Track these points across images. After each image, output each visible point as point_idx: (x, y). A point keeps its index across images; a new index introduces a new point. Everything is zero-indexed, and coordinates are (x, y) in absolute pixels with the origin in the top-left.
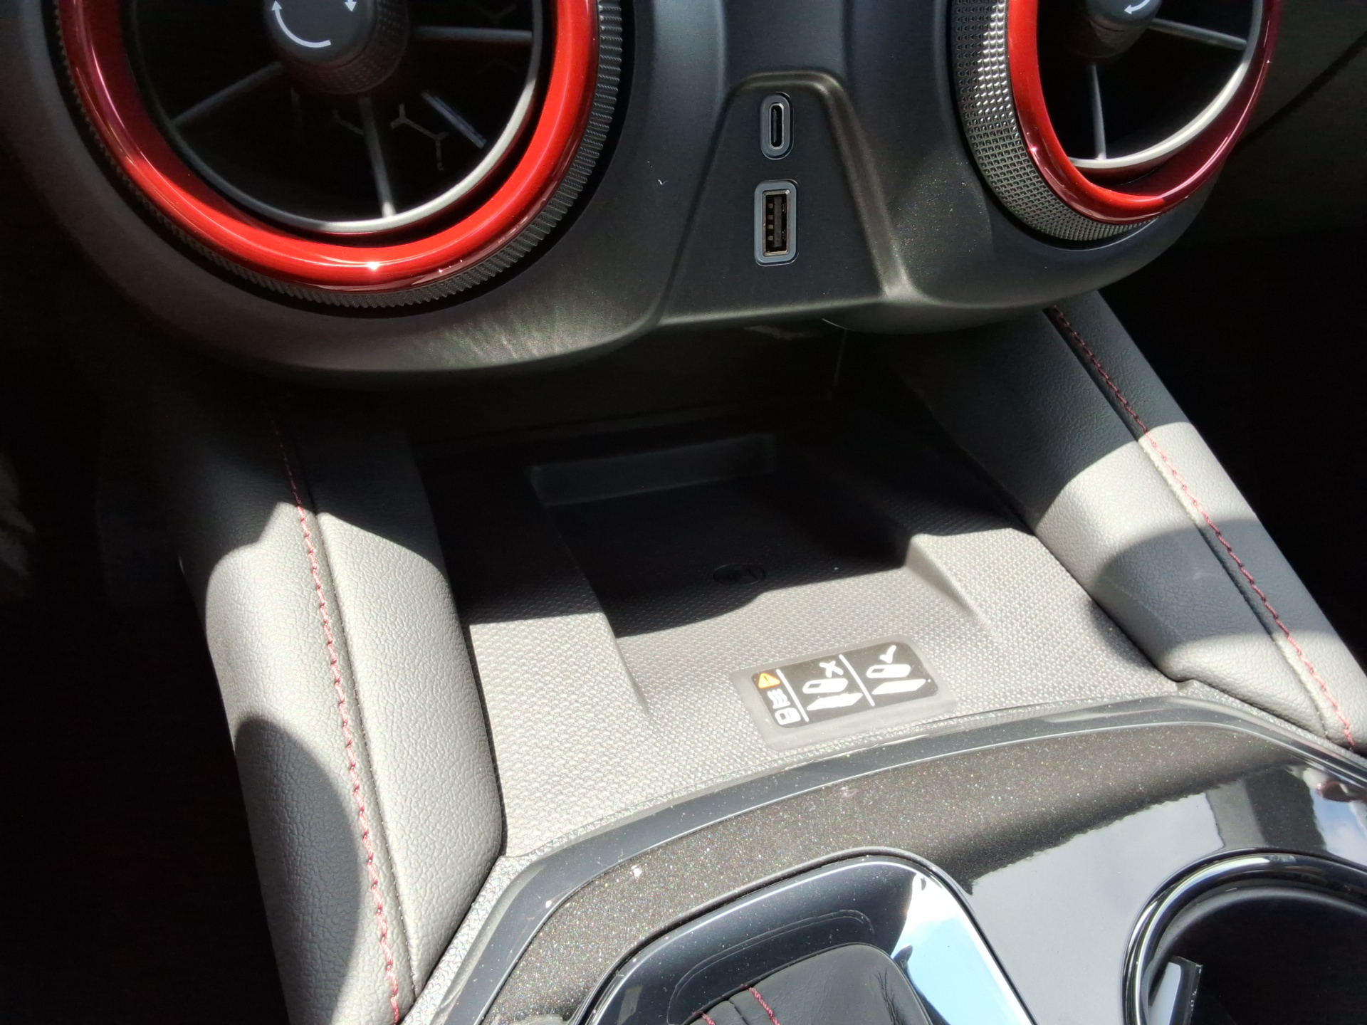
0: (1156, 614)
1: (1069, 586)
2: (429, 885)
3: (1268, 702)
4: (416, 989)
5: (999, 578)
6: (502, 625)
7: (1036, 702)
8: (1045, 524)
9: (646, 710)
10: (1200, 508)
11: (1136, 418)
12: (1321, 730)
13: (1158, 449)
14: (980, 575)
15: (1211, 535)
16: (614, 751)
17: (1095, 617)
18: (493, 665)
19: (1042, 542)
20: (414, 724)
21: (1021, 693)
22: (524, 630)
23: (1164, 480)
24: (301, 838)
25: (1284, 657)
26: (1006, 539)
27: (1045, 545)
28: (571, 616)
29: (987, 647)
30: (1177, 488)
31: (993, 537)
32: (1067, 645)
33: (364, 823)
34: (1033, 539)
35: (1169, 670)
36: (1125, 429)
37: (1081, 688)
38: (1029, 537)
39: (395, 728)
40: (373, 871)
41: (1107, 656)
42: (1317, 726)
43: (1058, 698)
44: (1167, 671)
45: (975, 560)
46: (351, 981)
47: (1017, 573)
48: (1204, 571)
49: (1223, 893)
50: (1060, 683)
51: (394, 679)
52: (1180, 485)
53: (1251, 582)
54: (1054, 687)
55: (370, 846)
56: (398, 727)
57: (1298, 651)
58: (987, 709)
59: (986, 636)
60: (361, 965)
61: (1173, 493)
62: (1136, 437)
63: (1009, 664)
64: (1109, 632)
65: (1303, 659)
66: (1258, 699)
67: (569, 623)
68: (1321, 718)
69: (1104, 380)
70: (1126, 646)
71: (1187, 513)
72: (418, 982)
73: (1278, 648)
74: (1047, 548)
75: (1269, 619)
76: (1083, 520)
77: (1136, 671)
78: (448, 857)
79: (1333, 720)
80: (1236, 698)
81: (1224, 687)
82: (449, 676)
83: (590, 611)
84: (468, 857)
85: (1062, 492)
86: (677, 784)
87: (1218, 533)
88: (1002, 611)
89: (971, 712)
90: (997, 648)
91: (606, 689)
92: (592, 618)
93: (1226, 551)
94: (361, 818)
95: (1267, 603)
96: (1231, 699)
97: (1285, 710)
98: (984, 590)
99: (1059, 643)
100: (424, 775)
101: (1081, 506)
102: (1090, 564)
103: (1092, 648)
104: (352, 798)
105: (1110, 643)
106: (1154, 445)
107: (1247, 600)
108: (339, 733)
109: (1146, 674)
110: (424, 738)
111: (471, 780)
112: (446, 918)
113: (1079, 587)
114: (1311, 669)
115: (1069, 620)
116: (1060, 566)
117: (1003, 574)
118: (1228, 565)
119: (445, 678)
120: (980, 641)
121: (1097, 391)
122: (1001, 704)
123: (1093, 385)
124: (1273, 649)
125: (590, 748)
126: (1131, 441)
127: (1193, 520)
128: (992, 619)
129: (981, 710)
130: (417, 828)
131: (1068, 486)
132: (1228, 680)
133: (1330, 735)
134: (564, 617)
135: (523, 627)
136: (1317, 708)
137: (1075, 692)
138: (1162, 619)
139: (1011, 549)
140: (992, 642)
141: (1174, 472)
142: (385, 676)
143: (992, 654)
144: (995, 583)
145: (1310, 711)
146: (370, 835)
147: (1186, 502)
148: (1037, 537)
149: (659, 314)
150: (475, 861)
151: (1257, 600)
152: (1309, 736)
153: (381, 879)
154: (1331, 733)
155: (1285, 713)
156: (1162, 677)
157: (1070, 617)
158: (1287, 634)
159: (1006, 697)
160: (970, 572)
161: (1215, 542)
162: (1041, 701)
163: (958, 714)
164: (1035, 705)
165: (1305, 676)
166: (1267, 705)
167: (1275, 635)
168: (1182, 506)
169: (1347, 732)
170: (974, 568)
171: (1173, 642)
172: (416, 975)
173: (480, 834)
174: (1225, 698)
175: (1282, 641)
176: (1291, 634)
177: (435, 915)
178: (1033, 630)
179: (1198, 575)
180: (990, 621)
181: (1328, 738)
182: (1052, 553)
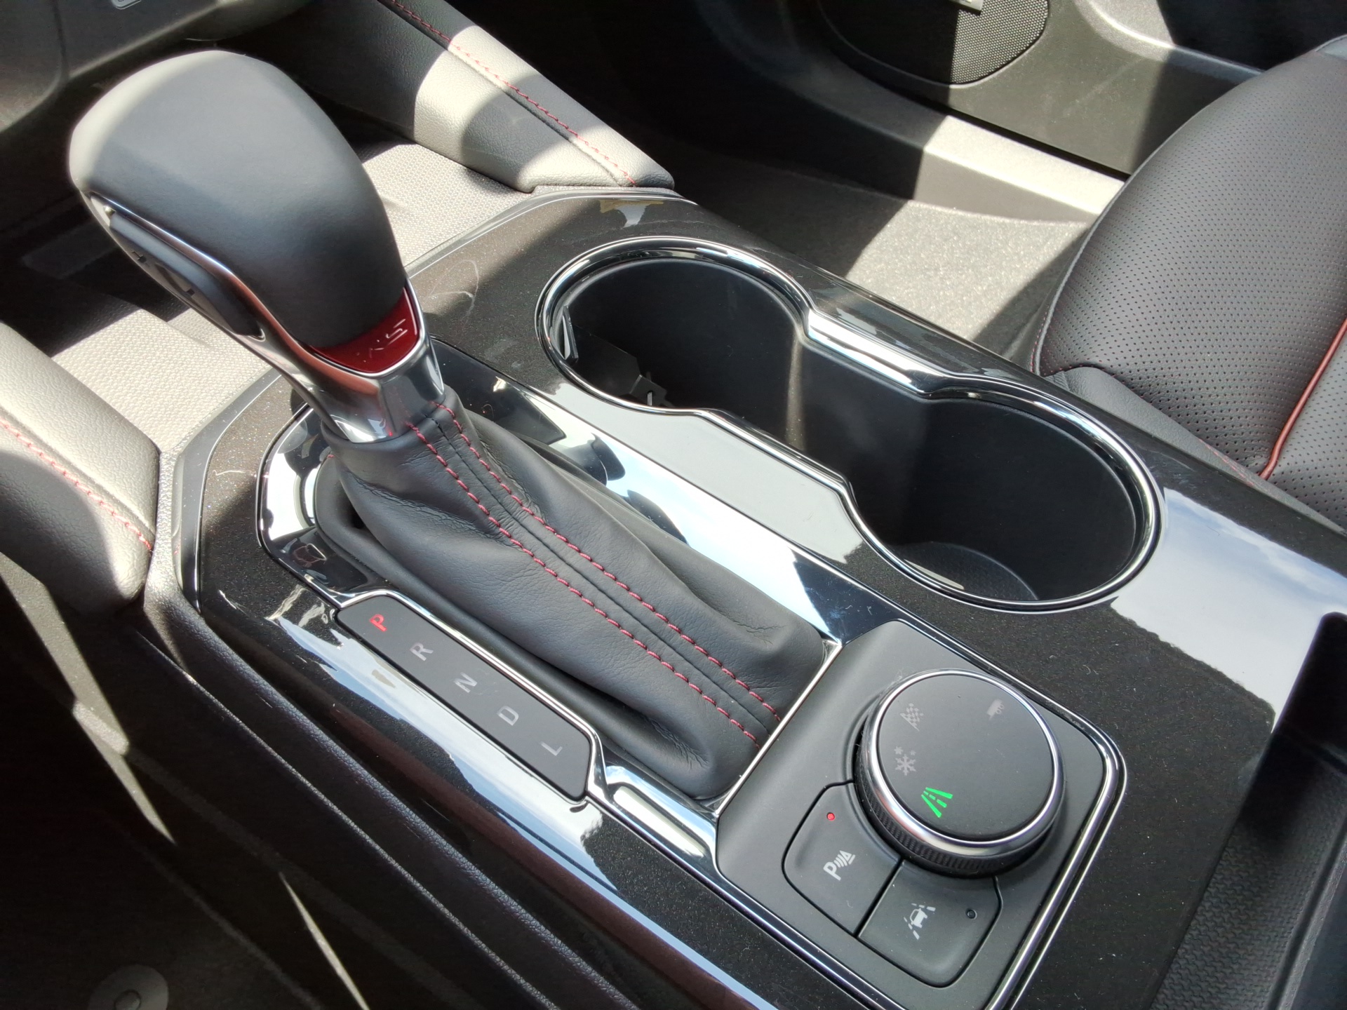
0: (501, 156)
1: (449, 165)
2: (124, 480)
3: (580, 180)
4: (152, 530)
5: (402, 177)
6: (74, 347)
7: (452, 236)
8: (419, 131)
9: (208, 346)
10: (501, 78)
11: (440, 34)
12: (615, 182)
13: (462, 50)
14: (390, 180)
15: (513, 93)
16: (200, 375)
17: (471, 176)
18: (84, 371)
19: (423, 146)
20: (54, 407)
21: (441, 235)
22: (91, 343)
23: (474, 69)
24: (24, 493)
25: (580, 150)
26: (399, 153)
27: (426, 147)
28: (120, 321)
29: (411, 219)
30: (483, 71)
31: (389, 155)
32: (459, 198)
33: (59, 468)
34: (416, 146)
35: (523, 187)
36: (436, 44)
37: (475, 218)
38: (413, 146)
39: (43, 415)
40: (83, 487)
41: (486, 195)
42: (611, 181)
43: (464, 229)
44: (521, 189)
45: (383, 172)
46: (108, 541)
47: (413, 170)
48: (517, 117)
49: (581, 283)
50: (462, 221)
51: (21, 390)
52: (484, 69)
53: (546, 112)
54: (459, 224)
55: (71, 477)
56: (45, 413)
57: (586, 142)
58: (425, 252)
59: (408, 214)
60: (109, 531)
61: (482, 76)
62: (445, 47)
63: (428, 223)
64: (483, 182)
65: (590, 146)
66: (575, 181)
67: (122, 325)
68: (612, 175)
69: (409, 15)
70: (496, 185)
71: (495, 85)
72: (150, 526)
73: (575, 145)
74: (427, 148)
75: (563, 131)
76: (436, 116)
77: (505, 197)
78: (126, 463)
79: (618, 174)
80: (564, 185)
81: (555, 182)
82: (58, 376)
83: (131, 312)
84: (140, 459)
85: (416, 104)
86: (252, 372)
87: (517, 91)
88: (411, 195)
89: (416, 258)
90: (417, 218)
91: (173, 347)
92: (136, 315)
93: (525, 99)
94: (55, 466)
95: (559, 122)
96: (561, 187)
97: (591, 180)
98: (396, 188)
99: (454, 200)
100: (80, 431)
101: (431, 108)
102: (454, 146)
103: (476, 195)
104: (42, 459)
105: (485, 187)
106: (458, 48)
107: (548, 125)
108: (7, 432)
109: (512, 196)
110: (66, 413)
111: (114, 423)
112: (146, 491)
113: (456, 163)
114: (596, 150)
115: (456, 184)
116: (440, 156)
117: (404, 174)
118: (530, 108)
119: (56, 378)
120: (405, 217)
121: (408, 25)
122: (431, 246)
123: (404, 22)
124: (572, 147)
125: (183, 381)
126: (443, 51)
127: (500, 88)
128: (407, 202)
129: (421, 254)
130: (96, 457)
131: (417, 98)
132: (555, 176)
133: (621, 183)
134: (115, 323)
135: (89, 342)
136: (607, 171)
137: (472, 222)
138: (506, 157)
139: (403, 157)
140: (413, 215)
141: (477, 62)
142: (14, 391)
143: (415, 221)
144: (401, 181)
145: (604, 174)
146: (67, 471)
147: (492, 79)
148: (418, 144)
149: (66, 69)
150: (145, 459)
151: (553, 122)
152: (609, 188)
153: (90, 489)
154: (620, 181)
155: (592, 182)
156: (522, 194)
157: (456, 182)
158: (576, 135)
159: (432, 241)
160: (382, 181)
161: (517, 97)
162: (455, 235)
163: (409, 262)
164: (452, 238)
165: (595, 155)
166: (581, 182)
167: (571, 139)
168: (491, 82)
169: (627, 177)
170: (384, 177)
171: (516, 170)
172: (147, 524)
173: (140, 446)
174: (558, 188)
175: (575, 140)
176: (578, 134)
177: (138, 491)
178: (435, 198)
179: (514, 121)
180: (406, 204)
181: (621, 186)
182: (432, 150)
